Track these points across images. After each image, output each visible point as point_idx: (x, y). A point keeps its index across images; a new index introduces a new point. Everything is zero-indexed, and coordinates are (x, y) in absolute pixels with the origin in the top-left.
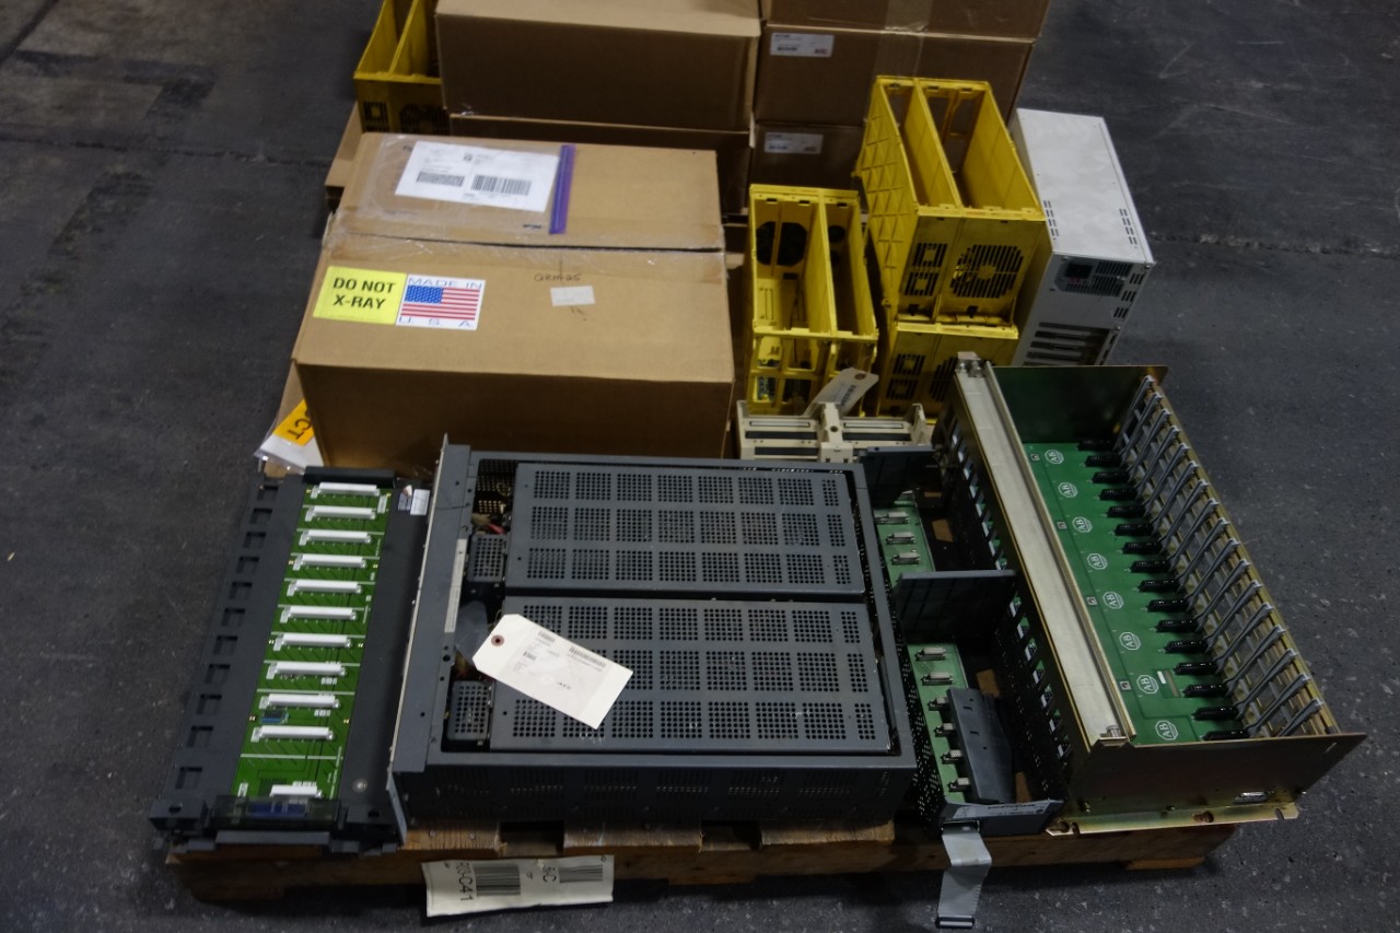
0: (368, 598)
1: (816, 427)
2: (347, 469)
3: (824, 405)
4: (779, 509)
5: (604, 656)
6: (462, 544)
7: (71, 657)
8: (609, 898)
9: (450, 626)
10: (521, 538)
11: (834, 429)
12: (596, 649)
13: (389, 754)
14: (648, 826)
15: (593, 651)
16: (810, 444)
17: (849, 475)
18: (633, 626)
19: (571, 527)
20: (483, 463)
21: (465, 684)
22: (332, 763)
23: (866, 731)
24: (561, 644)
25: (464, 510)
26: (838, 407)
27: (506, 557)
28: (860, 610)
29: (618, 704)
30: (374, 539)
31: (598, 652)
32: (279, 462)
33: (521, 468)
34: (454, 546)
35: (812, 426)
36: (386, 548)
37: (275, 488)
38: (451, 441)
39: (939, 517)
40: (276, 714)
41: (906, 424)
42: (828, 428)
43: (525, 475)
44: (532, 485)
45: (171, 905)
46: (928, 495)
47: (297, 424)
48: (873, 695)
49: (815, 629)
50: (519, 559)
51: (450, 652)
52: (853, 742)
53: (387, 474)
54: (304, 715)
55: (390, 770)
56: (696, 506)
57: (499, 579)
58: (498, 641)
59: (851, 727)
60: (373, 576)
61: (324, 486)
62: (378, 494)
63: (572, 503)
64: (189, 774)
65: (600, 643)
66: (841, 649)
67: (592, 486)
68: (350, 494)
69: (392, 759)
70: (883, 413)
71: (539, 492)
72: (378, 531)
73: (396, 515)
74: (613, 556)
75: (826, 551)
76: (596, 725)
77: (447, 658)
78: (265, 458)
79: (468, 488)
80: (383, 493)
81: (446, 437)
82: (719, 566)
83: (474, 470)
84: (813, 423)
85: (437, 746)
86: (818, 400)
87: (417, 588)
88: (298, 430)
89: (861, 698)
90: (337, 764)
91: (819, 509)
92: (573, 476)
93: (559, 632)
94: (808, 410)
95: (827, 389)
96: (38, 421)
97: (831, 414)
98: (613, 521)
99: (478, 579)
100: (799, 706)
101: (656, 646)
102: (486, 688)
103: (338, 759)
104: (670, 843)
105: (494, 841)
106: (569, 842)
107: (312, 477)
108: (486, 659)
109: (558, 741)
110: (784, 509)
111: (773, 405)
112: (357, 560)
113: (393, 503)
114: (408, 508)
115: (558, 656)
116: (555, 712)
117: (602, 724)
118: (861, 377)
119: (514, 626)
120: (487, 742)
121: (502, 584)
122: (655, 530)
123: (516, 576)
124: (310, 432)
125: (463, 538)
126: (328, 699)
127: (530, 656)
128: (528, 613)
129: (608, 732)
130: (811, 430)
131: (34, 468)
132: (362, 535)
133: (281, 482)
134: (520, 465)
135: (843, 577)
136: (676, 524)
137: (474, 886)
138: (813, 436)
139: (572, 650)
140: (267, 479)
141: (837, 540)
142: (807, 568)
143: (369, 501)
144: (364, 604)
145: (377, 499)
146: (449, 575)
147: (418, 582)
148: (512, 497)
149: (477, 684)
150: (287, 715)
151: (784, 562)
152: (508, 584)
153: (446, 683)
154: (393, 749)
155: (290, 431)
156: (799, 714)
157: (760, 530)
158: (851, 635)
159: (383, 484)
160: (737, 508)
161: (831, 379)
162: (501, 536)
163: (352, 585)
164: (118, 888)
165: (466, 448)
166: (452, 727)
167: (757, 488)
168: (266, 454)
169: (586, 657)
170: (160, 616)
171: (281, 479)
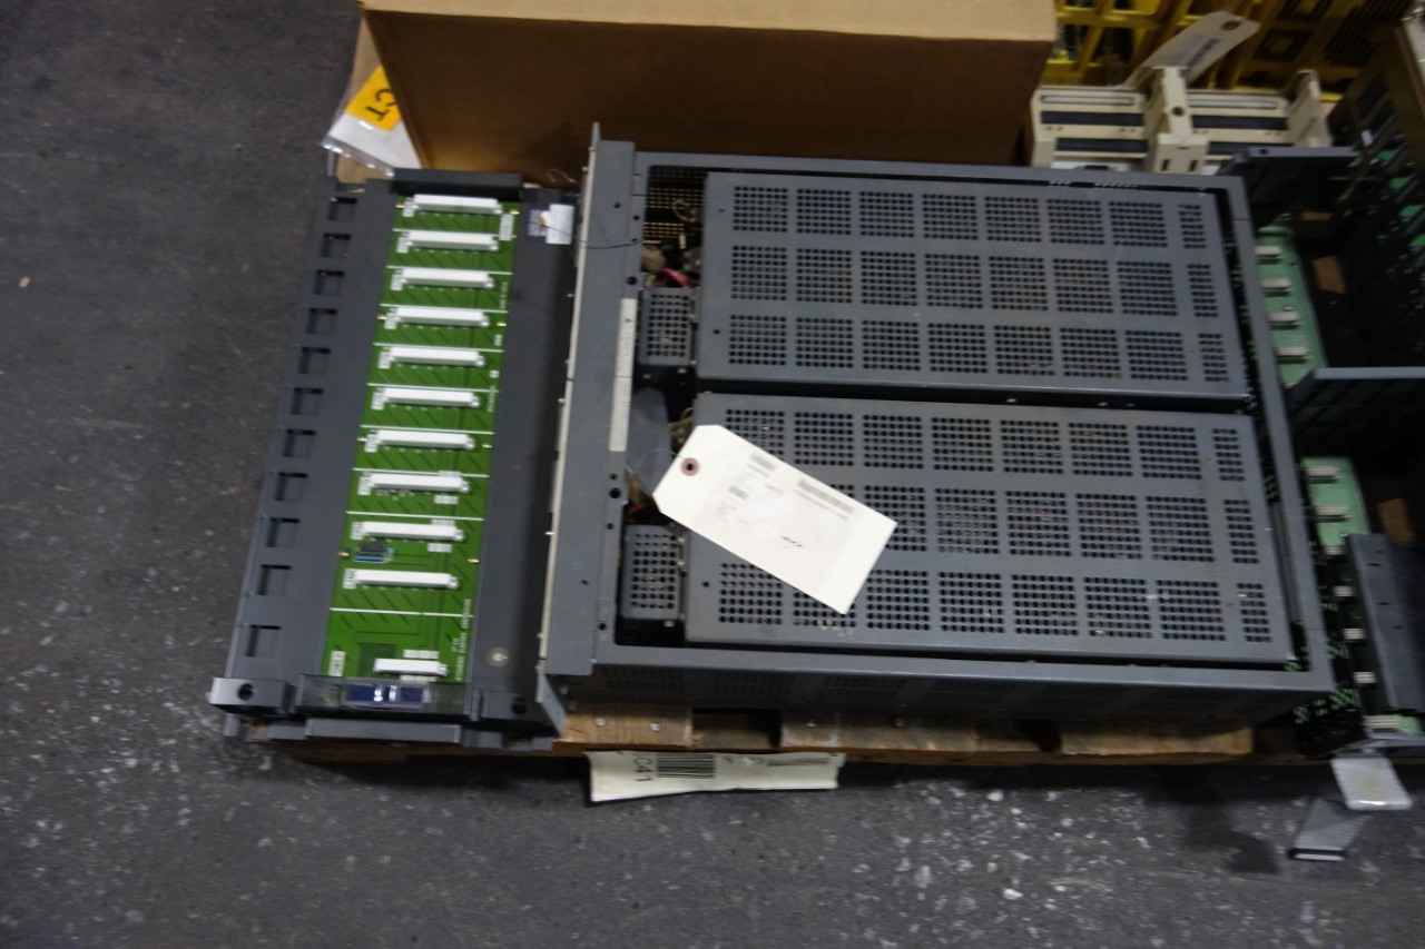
0: (494, 374)
1: (1142, 105)
2: (452, 173)
3: (1160, 71)
4: (1114, 254)
5: (851, 495)
6: (629, 308)
7: (114, 424)
8: (831, 784)
9: (618, 441)
10: (717, 300)
11: (1178, 112)
12: (837, 483)
13: (537, 642)
14: (900, 723)
15: (833, 486)
16: (1134, 133)
17: (1221, 197)
18: (893, 444)
19: (792, 280)
20: (654, 170)
21: (643, 529)
22: (457, 621)
23: (1256, 629)
24: (785, 473)
25: (630, 249)
26: (1183, 73)
27: (695, 327)
28: (1242, 424)
29: (876, 573)
30: (497, 280)
31: (841, 488)
32: (358, 158)
33: (713, 181)
34: (617, 309)
35: (1136, 103)
36: (515, 296)
37: (352, 201)
38: (605, 136)
39: (1323, 253)
40: (374, 550)
41: (1282, 102)
42: (1168, 109)
43: (719, 191)
44: (730, 208)
45: (265, 767)
46: (1309, 216)
47: (378, 98)
48: (1265, 571)
49: (1173, 456)
50: (717, 332)
51: (619, 484)
52: (1235, 645)
53: (509, 181)
54: (413, 553)
55: (541, 668)
56: (983, 248)
57: (684, 361)
58: (690, 467)
59: (1233, 623)
60: (498, 339)
61: (422, 199)
62: (499, 212)
63: (792, 241)
64: (274, 571)
65: (844, 474)
66: (1215, 491)
67: (822, 211)
68: (458, 212)
69: (543, 653)
70: (1244, 81)
71: (742, 221)
72: (503, 270)
73: (527, 243)
74: (857, 328)
75: (1186, 325)
76: (843, 609)
77: (615, 494)
78: (338, 150)
79: (635, 213)
80: (506, 211)
81: (596, 128)
82: (1021, 347)
83: (641, 184)
84: (1138, 98)
85: (607, 636)
86: (1152, 62)
87: (565, 379)
88: (380, 107)
89: (1248, 573)
90: (465, 624)
91: (1175, 254)
92: (792, 195)
93: (780, 454)
94: (1133, 77)
95: (1170, 46)
96: (42, 84)
97: (1173, 85)
98: (856, 270)
99: (655, 360)
100: (1151, 585)
101: (929, 480)
102: (673, 538)
103: (465, 616)
104: (931, 747)
105: (685, 734)
106: (789, 738)
107: (405, 185)
108: (674, 496)
109: (788, 632)
110: (1121, 253)
111: (1074, 68)
112: (475, 316)
113: (521, 225)
114: (543, 234)
115: (780, 492)
116: (780, 584)
117: (853, 607)
118: (1231, 26)
119: (711, 442)
120: (680, 626)
121: (691, 370)
122: (922, 288)
123: (713, 361)
124: (394, 113)
125: (630, 297)
126: (444, 528)
127: (740, 494)
128: (735, 423)
129: (861, 619)
130: (1135, 110)
131: (43, 154)
132: (479, 277)
133: (361, 191)
134: (711, 174)
135: (1215, 373)
136: (953, 279)
137: (652, 767)
138: (1136, 120)
139: (802, 484)
140: (340, 186)
141: (1205, 307)
142: (1157, 353)
143: (487, 223)
144: (488, 382)
145: (498, 218)
146: (612, 358)
147: (565, 368)
148: (699, 225)
149: (659, 530)
150: (391, 551)
151: (1122, 342)
152: (702, 373)
153: (616, 532)
154: (544, 636)
155: (370, 109)
156: (1152, 597)
157: (1082, 290)
158: (1230, 469)
159: (507, 196)
160: (1047, 250)
161: (1179, 30)
162: (686, 291)
163: (470, 355)
164: (199, 740)
165: (628, 146)
166: (627, 599)
167: (1075, 217)
168: (338, 143)
169: (823, 496)
170: (222, 369)
171: (360, 186)
